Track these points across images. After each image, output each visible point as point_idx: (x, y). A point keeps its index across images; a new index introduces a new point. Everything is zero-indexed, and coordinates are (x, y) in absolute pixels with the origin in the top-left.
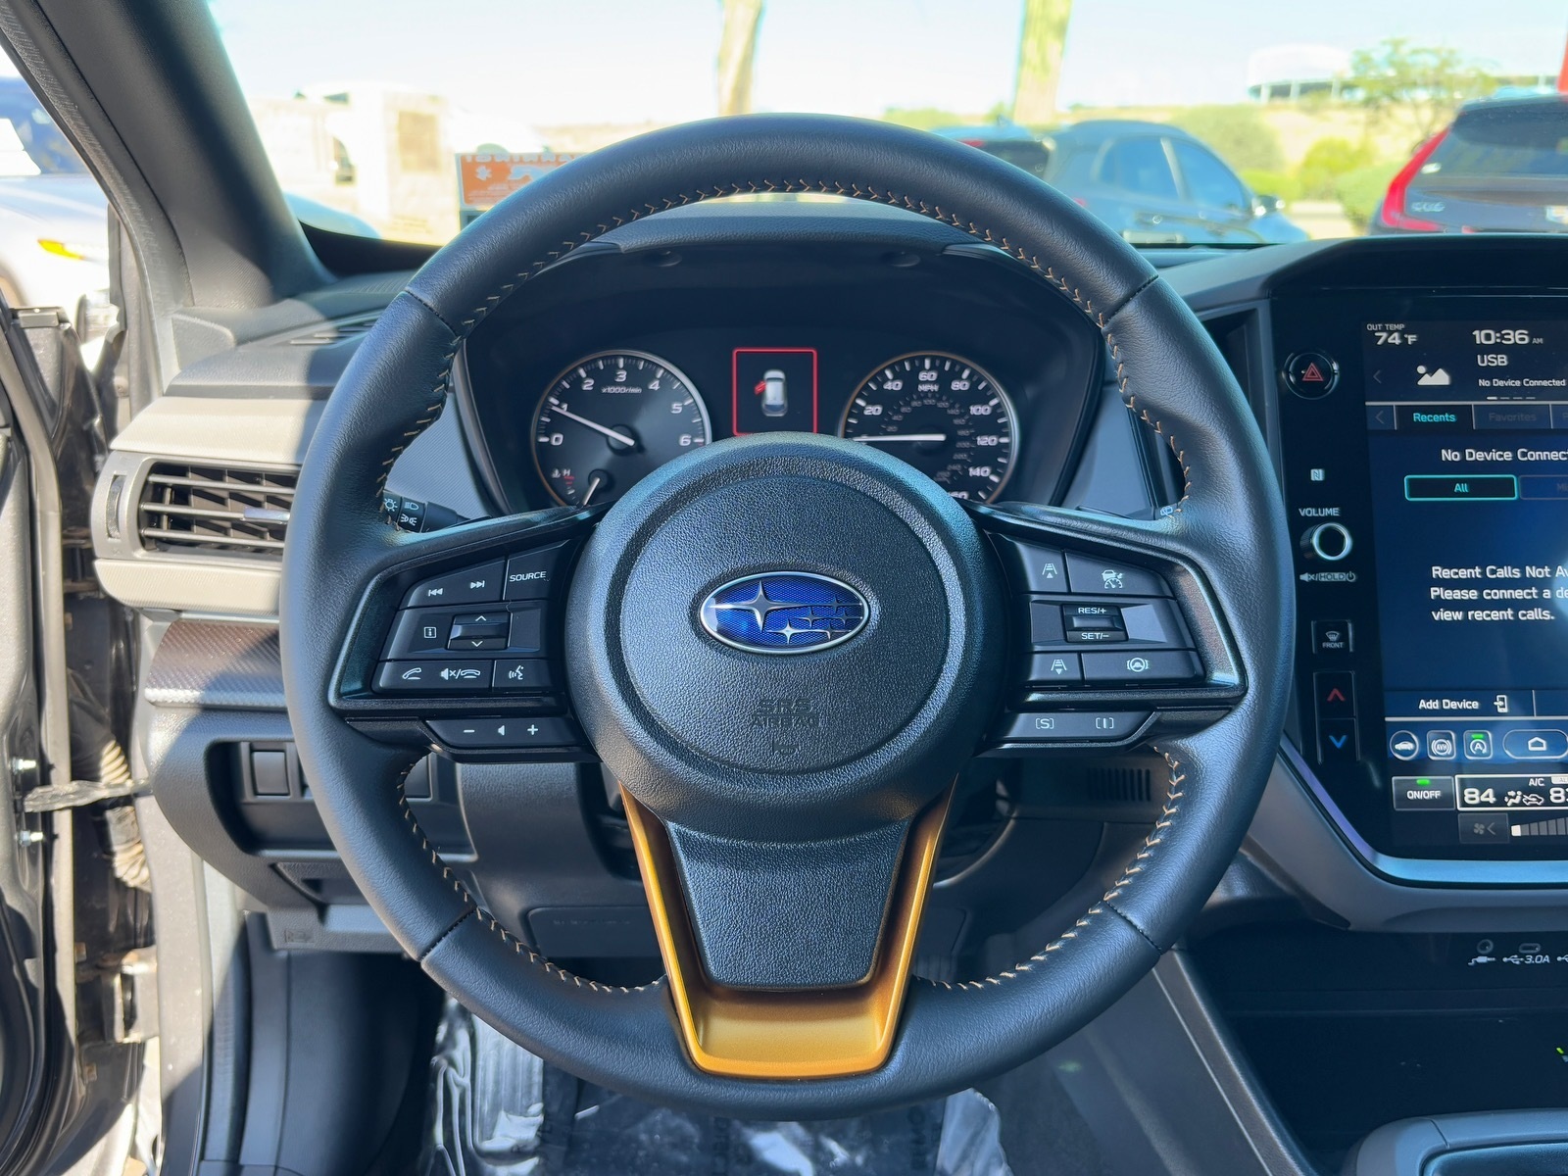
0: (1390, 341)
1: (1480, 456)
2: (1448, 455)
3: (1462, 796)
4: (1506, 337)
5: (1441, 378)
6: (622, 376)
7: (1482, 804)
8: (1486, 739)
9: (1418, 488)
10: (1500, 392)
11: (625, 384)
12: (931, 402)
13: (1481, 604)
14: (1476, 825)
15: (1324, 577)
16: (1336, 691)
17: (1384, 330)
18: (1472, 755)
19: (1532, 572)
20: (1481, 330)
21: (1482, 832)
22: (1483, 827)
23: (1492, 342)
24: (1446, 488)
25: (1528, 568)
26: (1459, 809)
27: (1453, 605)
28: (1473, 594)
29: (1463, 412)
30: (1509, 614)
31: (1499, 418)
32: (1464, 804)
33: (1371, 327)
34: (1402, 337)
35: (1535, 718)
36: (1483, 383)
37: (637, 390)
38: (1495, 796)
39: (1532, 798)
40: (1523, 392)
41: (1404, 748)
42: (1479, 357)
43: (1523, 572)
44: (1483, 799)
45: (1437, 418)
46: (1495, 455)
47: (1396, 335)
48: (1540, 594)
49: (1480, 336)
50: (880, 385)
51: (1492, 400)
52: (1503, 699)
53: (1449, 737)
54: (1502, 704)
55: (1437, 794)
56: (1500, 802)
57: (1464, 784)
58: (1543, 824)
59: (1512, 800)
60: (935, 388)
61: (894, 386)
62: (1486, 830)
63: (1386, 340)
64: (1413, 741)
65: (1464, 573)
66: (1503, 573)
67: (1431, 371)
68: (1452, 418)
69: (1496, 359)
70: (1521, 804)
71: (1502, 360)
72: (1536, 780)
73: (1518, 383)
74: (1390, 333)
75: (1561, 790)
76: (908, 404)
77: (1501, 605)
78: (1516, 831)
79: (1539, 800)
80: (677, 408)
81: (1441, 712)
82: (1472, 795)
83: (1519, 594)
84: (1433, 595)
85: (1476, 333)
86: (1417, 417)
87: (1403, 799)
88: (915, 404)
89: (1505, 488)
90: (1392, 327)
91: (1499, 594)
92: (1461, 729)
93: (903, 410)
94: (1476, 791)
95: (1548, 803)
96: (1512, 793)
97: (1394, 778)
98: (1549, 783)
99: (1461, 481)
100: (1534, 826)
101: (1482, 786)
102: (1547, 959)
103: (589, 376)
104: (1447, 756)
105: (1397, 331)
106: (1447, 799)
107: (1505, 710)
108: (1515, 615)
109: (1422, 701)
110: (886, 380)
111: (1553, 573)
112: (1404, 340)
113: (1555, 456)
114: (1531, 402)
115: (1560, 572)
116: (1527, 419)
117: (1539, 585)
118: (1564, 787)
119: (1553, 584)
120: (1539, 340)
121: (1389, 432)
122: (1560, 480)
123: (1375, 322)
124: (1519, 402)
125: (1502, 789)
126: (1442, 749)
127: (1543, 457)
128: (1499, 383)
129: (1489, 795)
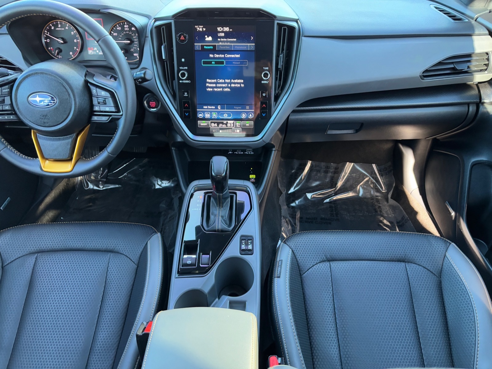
0: (200, 30)
1: (217, 56)
2: (211, 56)
3: (211, 124)
4: (224, 29)
5: (210, 39)
6: (59, 26)
7: (214, 126)
8: (216, 114)
9: (205, 63)
10: (222, 42)
11: (61, 28)
12: (128, 32)
13: (216, 87)
14: (212, 130)
15: (184, 82)
16: (186, 104)
17: (199, 27)
18: (213, 117)
19: (227, 81)
23: (221, 30)
24: (210, 63)
27: (210, 87)
28: (215, 85)
29: (214, 46)
30: (221, 89)
31: (222, 48)
32: (211, 126)
33: (196, 27)
34: (202, 29)
35: (226, 110)
36: (219, 40)
37: (63, 29)
39: (224, 125)
40: (227, 42)
41: (200, 116)
42: (218, 34)
43: (225, 81)
45: (209, 47)
46: (220, 56)
48: (228, 85)
49: (219, 29)
50: (116, 28)
51: (220, 44)
53: (209, 114)
54: (219, 107)
55: (206, 124)
56: (218, 126)
57: (211, 122)
58: (226, 130)
59: (220, 126)
60: (128, 29)
61: (119, 28)
62: (215, 131)
64: (202, 114)
65: (213, 81)
66: (221, 81)
67: (208, 37)
70: (222, 126)
71: (223, 35)
72: (225, 122)
73: (226, 40)
74: (200, 28)
76: (123, 33)
77: (220, 87)
78: (220, 131)
80: (72, 33)
81: (208, 109)
82: (213, 124)
83: (224, 85)
84: (207, 85)
85: (218, 28)
86: (205, 47)
87: (200, 125)
88: (124, 33)
89: (222, 63)
90: (200, 26)
91: (219, 85)
92: (211, 112)
93: (122, 34)
95: (227, 126)
96: (220, 124)
97: (198, 121)
98: (227, 123)
99: (213, 61)
100: (224, 130)
101: (215, 123)
102: (243, 153)
103: (52, 26)
106: (208, 125)
107: (220, 109)
108: (223, 90)
109: (204, 107)
110: (117, 27)
111: (231, 81)
112: (203, 30)
113: (233, 56)
114: (229, 44)
115: (232, 81)
116: (228, 48)
117: (228, 83)
118: (230, 123)
119: (231, 83)
120: (231, 30)
121: (199, 51)
122: (234, 61)
123: (197, 25)
124: (226, 44)
125: (218, 123)
126: (207, 116)
127: (230, 56)
128: (222, 40)
129: (216, 125)
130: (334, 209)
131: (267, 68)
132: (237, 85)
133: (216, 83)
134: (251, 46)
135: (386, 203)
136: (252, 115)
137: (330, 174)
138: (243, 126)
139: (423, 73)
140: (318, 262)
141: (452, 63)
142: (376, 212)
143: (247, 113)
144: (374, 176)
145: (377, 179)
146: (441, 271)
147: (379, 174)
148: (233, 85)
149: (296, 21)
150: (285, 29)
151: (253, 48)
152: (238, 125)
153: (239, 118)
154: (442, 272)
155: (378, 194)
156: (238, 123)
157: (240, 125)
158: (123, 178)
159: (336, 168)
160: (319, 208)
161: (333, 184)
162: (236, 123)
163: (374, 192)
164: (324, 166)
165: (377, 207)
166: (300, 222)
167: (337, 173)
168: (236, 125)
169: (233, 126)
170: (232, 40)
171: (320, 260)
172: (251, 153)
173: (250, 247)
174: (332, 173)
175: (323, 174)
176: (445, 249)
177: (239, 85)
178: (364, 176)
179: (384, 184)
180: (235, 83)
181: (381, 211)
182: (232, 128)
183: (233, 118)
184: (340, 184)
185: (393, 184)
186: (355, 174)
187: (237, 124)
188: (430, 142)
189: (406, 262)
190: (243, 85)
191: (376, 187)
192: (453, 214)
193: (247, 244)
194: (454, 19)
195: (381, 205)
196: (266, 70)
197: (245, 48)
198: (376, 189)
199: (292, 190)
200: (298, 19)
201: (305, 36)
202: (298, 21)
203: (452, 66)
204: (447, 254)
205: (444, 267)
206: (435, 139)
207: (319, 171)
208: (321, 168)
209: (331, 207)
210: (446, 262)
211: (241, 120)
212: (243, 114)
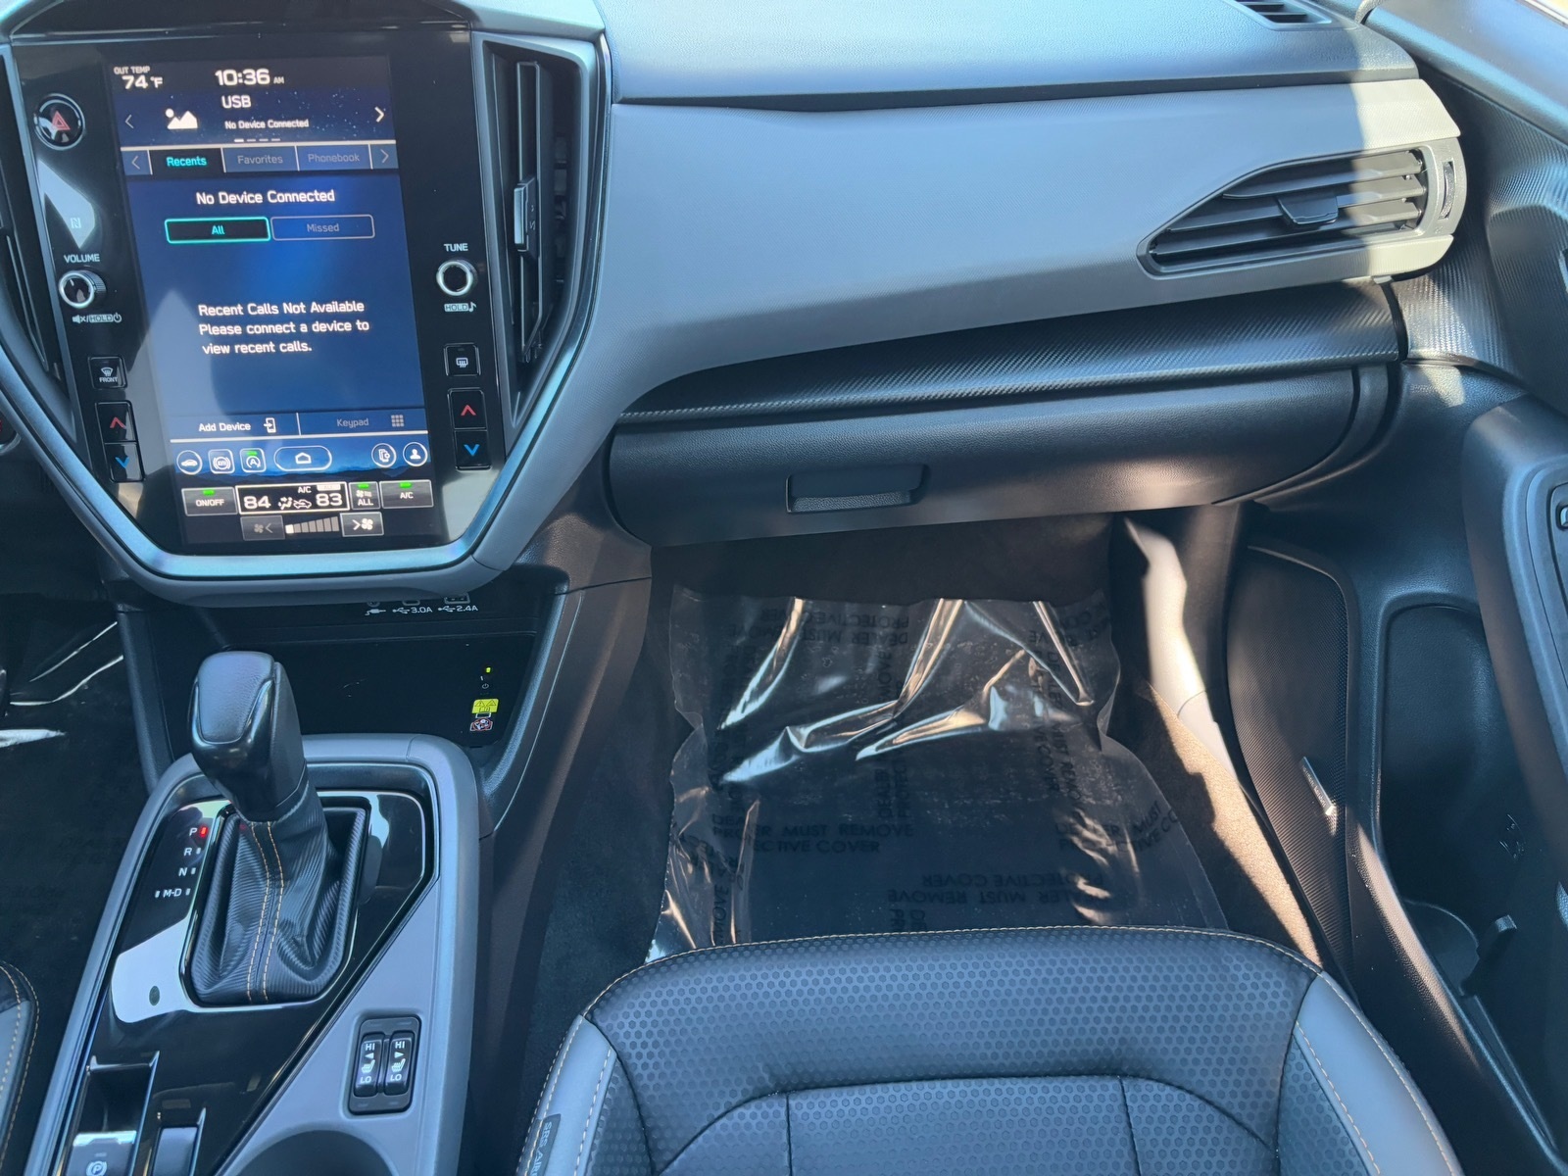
0: (137, 85)
1: (232, 199)
2: (204, 199)
3: (242, 502)
4: (248, 77)
5: (188, 121)
7: (260, 509)
8: (259, 455)
9: (178, 231)
10: (244, 134)
13: (246, 339)
14: (256, 526)
15: (88, 319)
16: (117, 420)
17: (130, 73)
18: (248, 469)
19: (289, 308)
20: (223, 70)
21: (261, 531)
22: (261, 526)
23: (234, 83)
24: (204, 231)
25: (285, 305)
26: (241, 513)
27: (220, 340)
28: (237, 330)
29: (213, 156)
30: (270, 347)
31: (247, 161)
32: (244, 509)
33: (118, 71)
34: (148, 80)
35: (300, 436)
36: (230, 125)
38: (270, 501)
39: (301, 503)
40: (269, 133)
41: (189, 466)
42: (223, 98)
43: (281, 308)
44: (260, 504)
45: (189, 162)
46: (246, 198)
47: (142, 78)
48: (297, 328)
49: (222, 77)
51: (239, 143)
52: (270, 422)
53: (227, 455)
54: (270, 425)
55: (221, 502)
56: (275, 507)
57: (243, 493)
58: (312, 523)
59: (284, 505)
62: (264, 529)
63: (133, 85)
64: (196, 459)
65: (227, 311)
66: (264, 310)
67: (179, 114)
68: (203, 162)
69: (240, 100)
70: (292, 508)
71: (245, 102)
72: (304, 488)
73: (262, 125)
74: (136, 76)
75: (326, 495)
77: (263, 339)
78: (290, 529)
79: (307, 504)
81: (218, 434)
82: (251, 502)
83: (279, 329)
84: (202, 331)
85: (219, 73)
86: (171, 161)
87: (193, 507)
89: (259, 229)
90: (137, 69)
91: (259, 329)
92: (237, 447)
94: (254, 498)
95: (315, 506)
96: (284, 499)
97: (183, 490)
98: (315, 491)
99: (217, 224)
100: (304, 525)
101: (259, 494)
102: (429, 609)
104: (227, 470)
105: (143, 74)
106: (230, 505)
107: (274, 431)
108: (277, 348)
109: (201, 425)
111: (308, 308)
112: (151, 83)
113: (303, 197)
114: (276, 143)
115: (315, 307)
116: (274, 160)
117: (298, 319)
118: (328, 493)
119: (310, 318)
120: (279, 80)
121: (146, 178)
122: (311, 222)
123: (121, 65)
124: (264, 144)
125: (275, 496)
126: (222, 464)
127: (292, 200)
128: (244, 125)
129: (265, 501)
130: (892, 783)
131: (463, 247)
132: (336, 326)
133: (244, 320)
134: (377, 149)
135: (1091, 749)
136: (421, 453)
137: (876, 649)
138: (388, 499)
139: (1155, 242)
140: (734, 1102)
141: (1274, 199)
142: (1055, 787)
143: (398, 443)
144: (1043, 645)
145: (1054, 658)
146: (1278, 1111)
147: (1062, 639)
148: (320, 327)
149: (593, 38)
150: (529, 74)
151: (389, 161)
152: (366, 498)
153: (366, 466)
154: (1283, 1115)
155: (1061, 716)
156: (364, 489)
157: (374, 500)
158: (74, 703)
159: (900, 624)
160: (836, 784)
161: (889, 683)
162: (355, 489)
163: (1045, 708)
164: (852, 616)
165: (1056, 769)
166: (760, 847)
167: (902, 643)
168: (356, 500)
169: (344, 505)
170: (289, 124)
171: (745, 1091)
172: (468, 608)
173: (396, 1072)
174: (883, 640)
175: (851, 645)
176: (1291, 1007)
177: (348, 327)
178: (1004, 650)
179: (1082, 676)
180: (327, 318)
181: (1071, 785)
182: (337, 514)
183: (336, 469)
184: (915, 682)
185: (1116, 674)
186: (970, 644)
187: (360, 494)
188: (1234, 517)
189: (1124, 1075)
190: (363, 326)
191: (1053, 689)
192: (1331, 811)
193: (384, 1057)
194: (1271, 18)
195: (1073, 761)
196: (459, 255)
197: (352, 161)
198: (1051, 695)
199: (735, 716)
200: (603, 32)
201: (626, 101)
202: (602, 39)
203: (1273, 212)
204: (1299, 1032)
205: (1287, 1093)
206: (1251, 502)
207: (835, 637)
208: (845, 624)
209: (881, 776)
210: (1294, 1071)
211: (377, 475)
212: (381, 451)
